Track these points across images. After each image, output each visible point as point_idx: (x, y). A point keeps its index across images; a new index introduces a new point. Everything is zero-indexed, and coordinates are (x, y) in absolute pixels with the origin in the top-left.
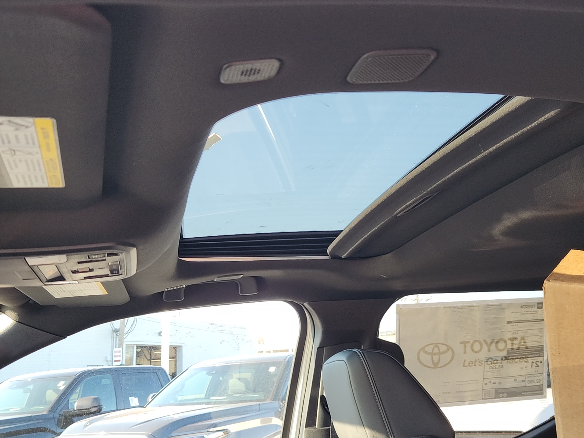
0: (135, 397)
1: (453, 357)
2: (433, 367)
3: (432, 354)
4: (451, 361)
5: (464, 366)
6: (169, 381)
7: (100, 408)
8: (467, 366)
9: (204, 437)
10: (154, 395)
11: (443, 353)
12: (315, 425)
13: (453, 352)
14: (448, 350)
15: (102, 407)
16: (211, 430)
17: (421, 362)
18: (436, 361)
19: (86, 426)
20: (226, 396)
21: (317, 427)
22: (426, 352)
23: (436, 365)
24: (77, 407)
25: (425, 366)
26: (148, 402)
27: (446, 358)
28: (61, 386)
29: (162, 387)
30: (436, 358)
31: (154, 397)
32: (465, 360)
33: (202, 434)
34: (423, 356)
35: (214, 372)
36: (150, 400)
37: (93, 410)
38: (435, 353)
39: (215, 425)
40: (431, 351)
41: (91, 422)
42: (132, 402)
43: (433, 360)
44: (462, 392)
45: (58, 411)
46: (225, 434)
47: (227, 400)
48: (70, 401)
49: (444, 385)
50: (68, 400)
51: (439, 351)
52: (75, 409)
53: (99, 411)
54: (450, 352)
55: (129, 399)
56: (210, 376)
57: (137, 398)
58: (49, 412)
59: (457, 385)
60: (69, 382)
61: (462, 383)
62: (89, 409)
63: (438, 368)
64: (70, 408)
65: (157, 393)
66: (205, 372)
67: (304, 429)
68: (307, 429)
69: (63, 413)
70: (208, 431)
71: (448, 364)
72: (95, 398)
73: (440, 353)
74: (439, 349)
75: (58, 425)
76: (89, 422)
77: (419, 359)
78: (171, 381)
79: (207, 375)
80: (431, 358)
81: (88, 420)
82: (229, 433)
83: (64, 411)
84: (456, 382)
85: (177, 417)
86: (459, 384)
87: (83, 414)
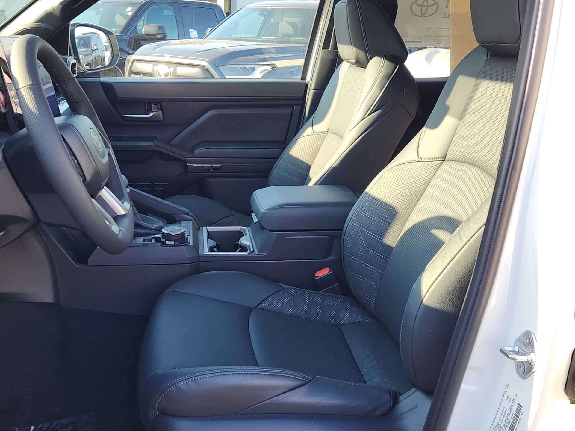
0: (194, 30)
1: (437, 10)
2: (421, 16)
3: (422, 6)
4: (435, 12)
5: (444, 17)
6: (225, 18)
7: (165, 35)
8: (446, 17)
9: (254, 68)
10: (212, 29)
11: (430, 6)
12: (329, 48)
13: (438, 5)
14: (434, 4)
15: (166, 35)
16: (261, 63)
17: (412, 12)
18: (424, 11)
19: (155, 48)
20: (276, 36)
21: (330, 49)
22: (418, 5)
23: (423, 15)
24: (144, 33)
25: (415, 15)
26: (207, 34)
27: (432, 10)
28: (129, 12)
29: (219, 23)
30: (424, 9)
31: (212, 31)
32: (446, 13)
33: (253, 65)
34: (415, 7)
35: (266, 14)
36: (208, 34)
37: (159, 36)
38: (424, 6)
39: (265, 60)
40: (421, 4)
41: (158, 46)
42: (192, 33)
43: (421, 11)
44: (439, 36)
45: (128, 34)
46: (273, 68)
47: (276, 40)
48: (138, 27)
49: (426, 30)
50: (137, 26)
51: (428, 4)
52: (143, 34)
53: (163, 38)
54: (436, 6)
55: (189, 31)
56: (262, 17)
57: (196, 31)
58: (120, 34)
59: (436, 31)
60: (135, 9)
61: (441, 30)
62: (155, 35)
63: (425, 17)
64: (138, 33)
65: (215, 28)
66: (258, 13)
67: (321, 50)
68: (323, 50)
69: (133, 36)
70: (258, 64)
71: (432, 15)
72: (159, 26)
73: (428, 6)
74: (428, 3)
75: (129, 46)
76: (156, 45)
77: (411, 9)
78: (227, 18)
79: (259, 16)
80: (420, 9)
81: (156, 44)
82: (276, 67)
83: (133, 34)
84: (436, 29)
85: (232, 49)
86: (438, 31)
87: (150, 39)
